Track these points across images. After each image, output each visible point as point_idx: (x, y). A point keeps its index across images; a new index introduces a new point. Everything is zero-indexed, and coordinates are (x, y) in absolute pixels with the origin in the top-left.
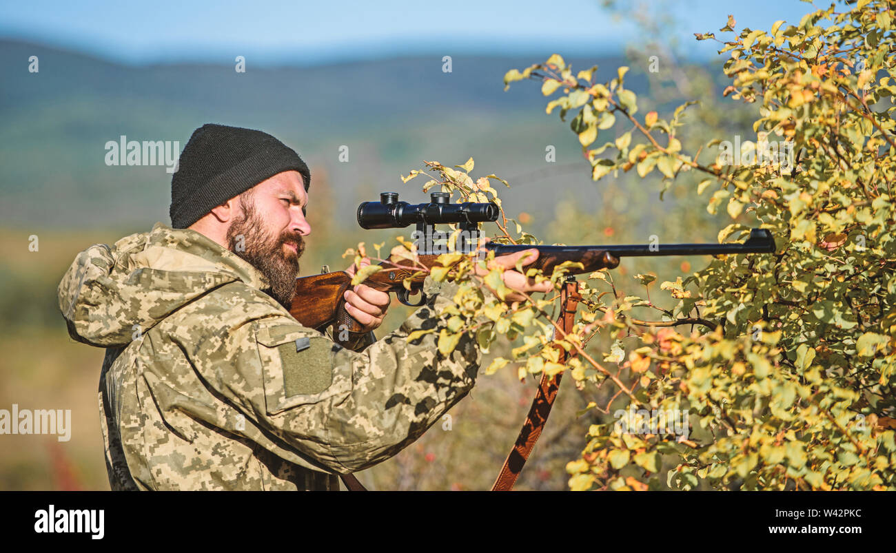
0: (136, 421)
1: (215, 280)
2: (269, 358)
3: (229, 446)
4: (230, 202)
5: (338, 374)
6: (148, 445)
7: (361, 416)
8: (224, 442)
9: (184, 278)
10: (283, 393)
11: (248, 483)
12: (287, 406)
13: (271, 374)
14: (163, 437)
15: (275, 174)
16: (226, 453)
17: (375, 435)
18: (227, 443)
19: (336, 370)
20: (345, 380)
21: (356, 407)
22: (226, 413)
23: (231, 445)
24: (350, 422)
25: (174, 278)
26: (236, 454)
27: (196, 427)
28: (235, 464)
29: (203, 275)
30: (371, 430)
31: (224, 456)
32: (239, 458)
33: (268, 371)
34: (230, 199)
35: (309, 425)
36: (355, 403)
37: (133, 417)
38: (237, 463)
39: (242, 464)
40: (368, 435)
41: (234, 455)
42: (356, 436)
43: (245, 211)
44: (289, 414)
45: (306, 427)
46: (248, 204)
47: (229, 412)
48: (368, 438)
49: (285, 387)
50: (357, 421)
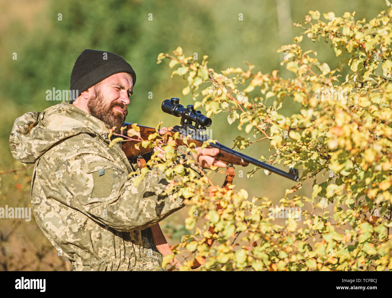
0: (38, 200)
1: (65, 135)
2: (88, 178)
3: (76, 214)
4: (89, 89)
5: (114, 188)
6: (42, 212)
7: (120, 211)
8: (74, 212)
9: (50, 134)
10: (90, 196)
11: (85, 232)
12: (90, 202)
13: (88, 186)
14: (49, 209)
15: (111, 75)
16: (74, 218)
17: (127, 221)
18: (76, 213)
19: (114, 186)
20: (116, 192)
21: (119, 206)
22: (71, 200)
23: (78, 214)
24: (114, 213)
25: (46, 134)
26: (79, 219)
27: (62, 206)
28: (78, 223)
29: (58, 132)
30: (124, 218)
31: (73, 219)
32: (80, 221)
33: (87, 184)
34: (89, 88)
35: (98, 212)
36: (119, 204)
37: (37, 198)
38: (79, 223)
39: (82, 224)
40: (123, 220)
41: (78, 219)
42: (118, 220)
43: (96, 94)
44: (92, 206)
45: (97, 213)
46: (97, 90)
47: (72, 200)
48: (123, 222)
49: (92, 193)
50: (118, 213)
